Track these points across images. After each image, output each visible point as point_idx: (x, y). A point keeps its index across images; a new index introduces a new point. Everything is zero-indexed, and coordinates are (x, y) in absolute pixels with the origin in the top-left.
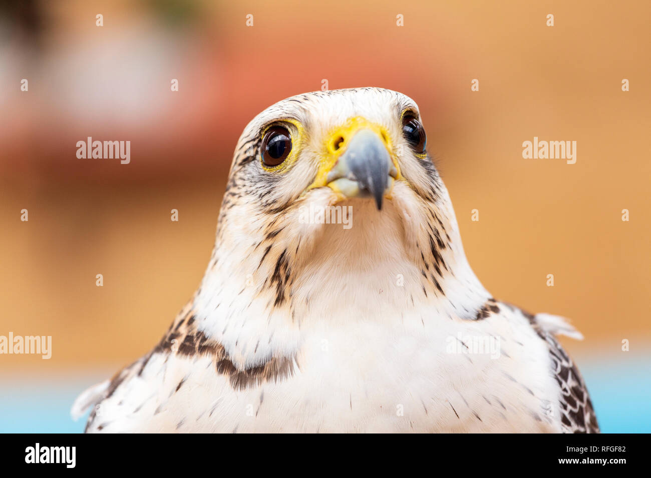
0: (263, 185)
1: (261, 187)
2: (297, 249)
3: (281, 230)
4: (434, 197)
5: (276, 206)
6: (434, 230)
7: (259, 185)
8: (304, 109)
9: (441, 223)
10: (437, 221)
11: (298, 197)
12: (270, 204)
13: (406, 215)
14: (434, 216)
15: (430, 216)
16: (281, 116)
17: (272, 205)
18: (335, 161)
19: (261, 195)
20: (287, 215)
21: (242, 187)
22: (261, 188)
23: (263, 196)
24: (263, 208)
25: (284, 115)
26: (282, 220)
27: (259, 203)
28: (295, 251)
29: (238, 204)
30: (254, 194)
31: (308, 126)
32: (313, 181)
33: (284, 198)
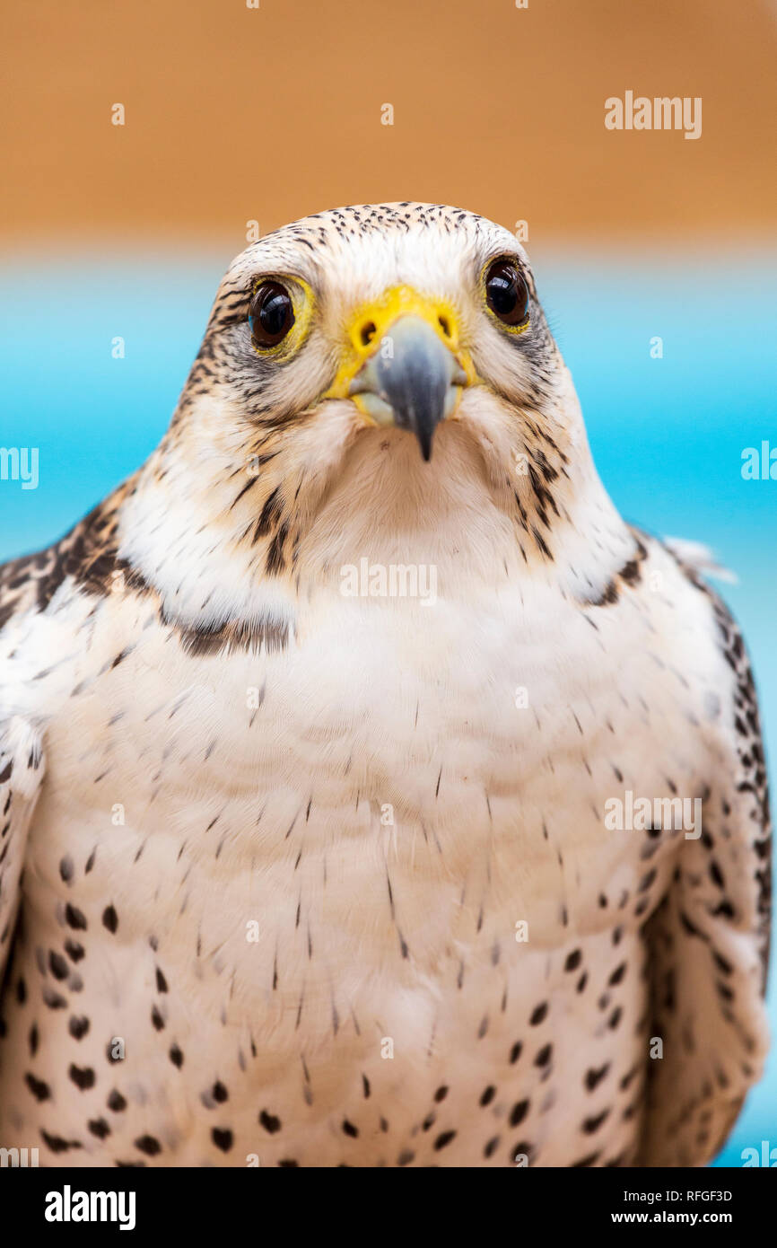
0: (253, 375)
1: (249, 377)
2: (298, 491)
3: (273, 456)
4: (537, 399)
5: (269, 416)
6: (535, 454)
7: (246, 372)
8: (315, 264)
9: (549, 440)
10: (542, 439)
11: (305, 408)
12: (260, 411)
13: (484, 442)
14: (537, 432)
15: (529, 433)
16: (281, 269)
17: (263, 414)
18: (361, 364)
19: (247, 392)
20: (286, 434)
21: (221, 364)
22: (249, 380)
23: (251, 395)
24: (249, 415)
25: (285, 269)
26: (276, 441)
27: (244, 406)
28: (295, 494)
29: (212, 392)
30: (237, 387)
31: (320, 294)
32: (329, 385)
33: (282, 407)
